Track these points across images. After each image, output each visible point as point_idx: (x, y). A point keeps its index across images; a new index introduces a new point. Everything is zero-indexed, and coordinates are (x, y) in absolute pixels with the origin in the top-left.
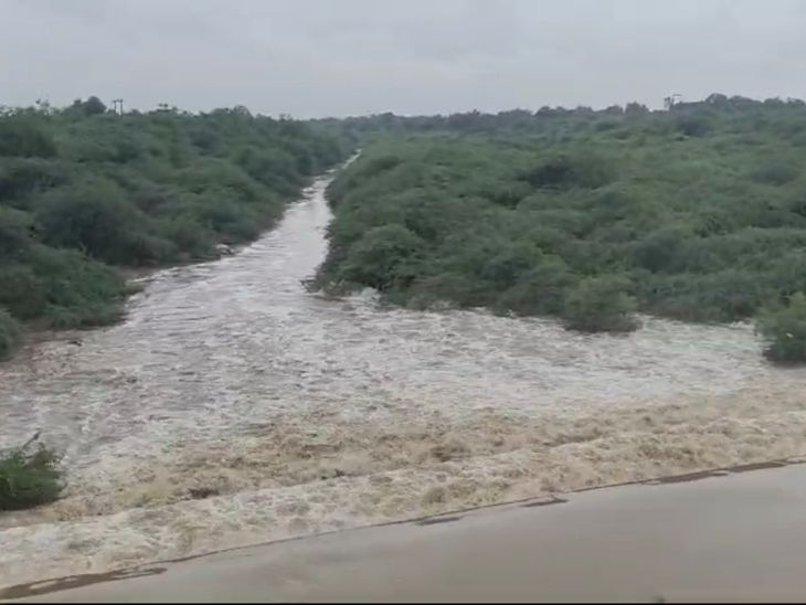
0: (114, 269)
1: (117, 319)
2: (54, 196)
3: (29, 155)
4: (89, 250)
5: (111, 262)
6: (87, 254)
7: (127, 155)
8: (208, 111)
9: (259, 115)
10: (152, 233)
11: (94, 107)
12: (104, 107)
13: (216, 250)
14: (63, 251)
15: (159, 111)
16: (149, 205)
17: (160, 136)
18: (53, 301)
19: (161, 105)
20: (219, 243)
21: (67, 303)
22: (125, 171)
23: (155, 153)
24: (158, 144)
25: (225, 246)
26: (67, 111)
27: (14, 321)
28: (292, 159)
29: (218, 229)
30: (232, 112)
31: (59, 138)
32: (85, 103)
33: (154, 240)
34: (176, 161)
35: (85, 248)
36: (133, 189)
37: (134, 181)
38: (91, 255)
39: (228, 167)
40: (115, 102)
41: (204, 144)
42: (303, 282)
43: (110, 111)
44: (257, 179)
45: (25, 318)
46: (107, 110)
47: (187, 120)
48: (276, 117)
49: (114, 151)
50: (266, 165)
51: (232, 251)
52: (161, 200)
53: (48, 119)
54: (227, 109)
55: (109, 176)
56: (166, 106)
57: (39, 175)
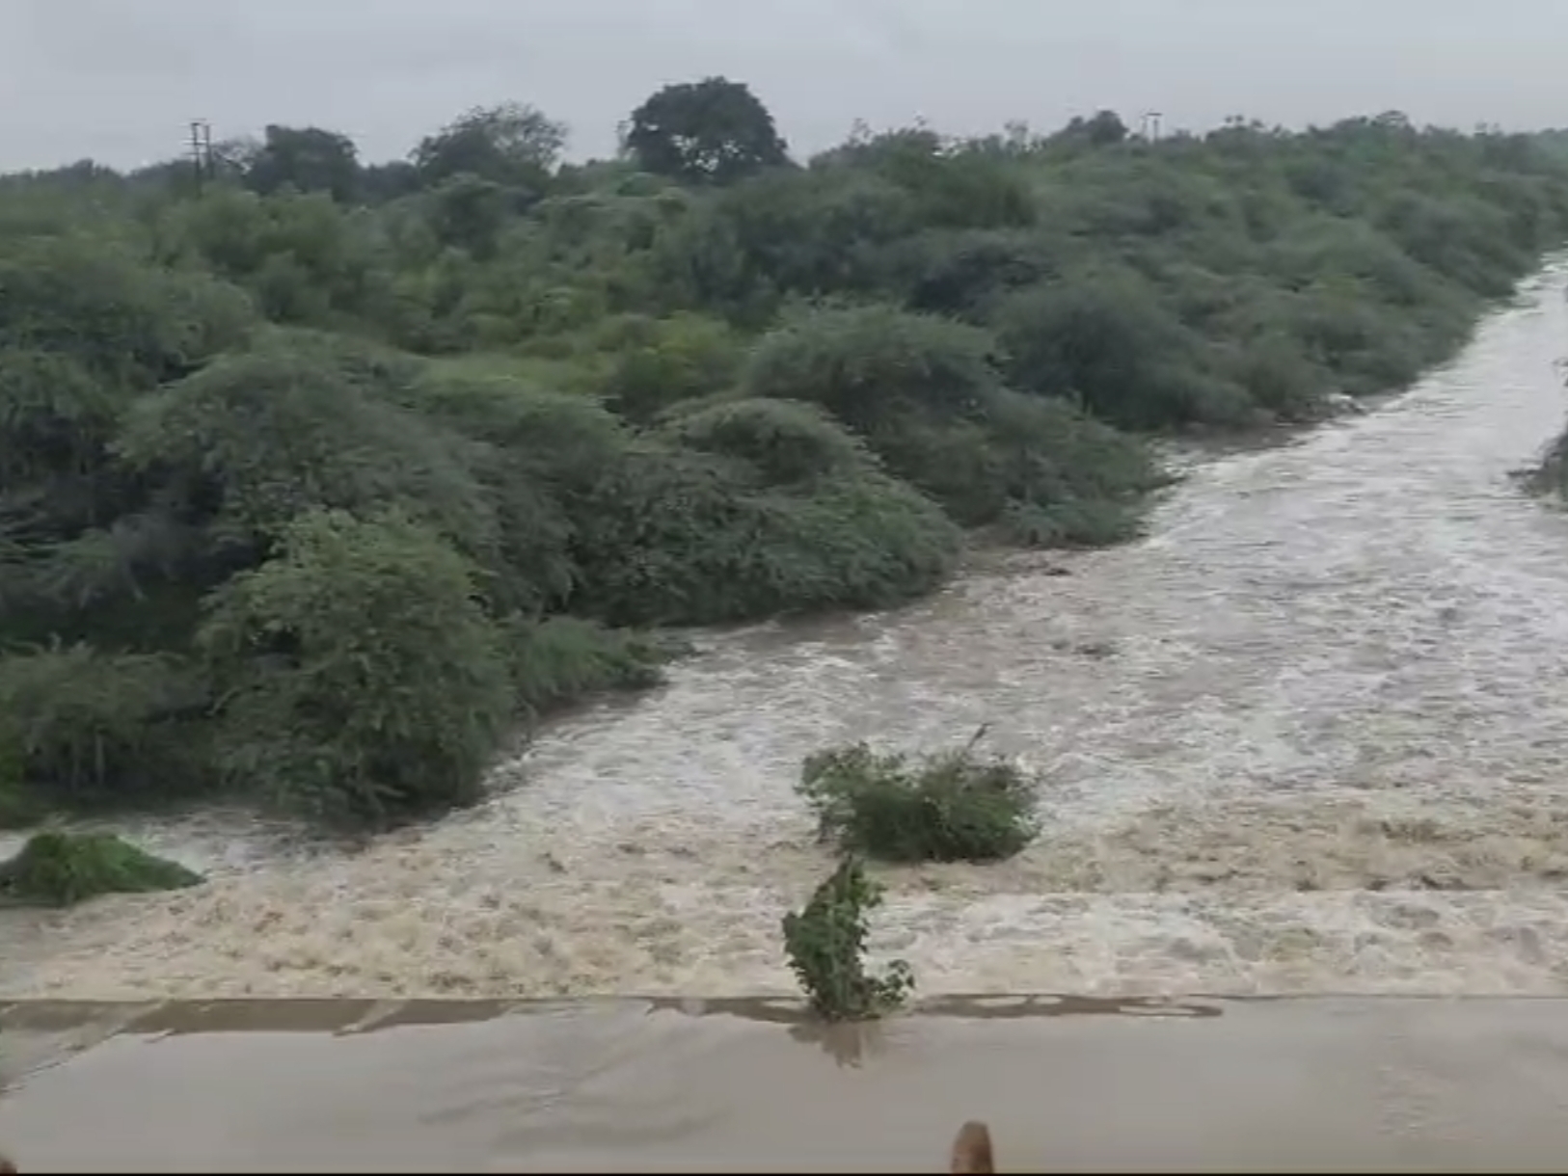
0: (1132, 438)
1: (1126, 533)
2: (1030, 300)
3: (988, 225)
4: (1086, 399)
5: (1125, 426)
6: (1084, 410)
7: (1165, 219)
8: (1324, 123)
9: (1430, 127)
10: (1204, 369)
11: (1106, 129)
12: (1124, 130)
13: (1327, 404)
14: (1041, 401)
15: (1224, 130)
16: (1198, 315)
17: (1231, 178)
18: (1018, 494)
19: (1228, 120)
20: (1333, 391)
21: (1042, 501)
22: (1156, 250)
23: (1215, 211)
24: (1221, 196)
25: (1347, 398)
26: (1057, 139)
27: (951, 525)
28: (1497, 214)
29: (1334, 364)
30: (1374, 123)
31: (1042, 188)
32: (1092, 123)
33: (1207, 383)
34: (1257, 228)
35: (1077, 395)
36: (1171, 283)
37: (1174, 269)
38: (1090, 408)
39: (1362, 233)
40: (1144, 118)
41: (1314, 189)
42: (1513, 475)
43: (1135, 137)
44: (1423, 261)
45: (971, 521)
46: (1128, 136)
47: (1281, 144)
48: (1468, 130)
49: (1143, 214)
50: (1444, 228)
51: (1360, 406)
52: (1225, 306)
53: (1025, 157)
54: (1363, 120)
55: (1131, 261)
56: (1240, 118)
57: (1005, 260)
